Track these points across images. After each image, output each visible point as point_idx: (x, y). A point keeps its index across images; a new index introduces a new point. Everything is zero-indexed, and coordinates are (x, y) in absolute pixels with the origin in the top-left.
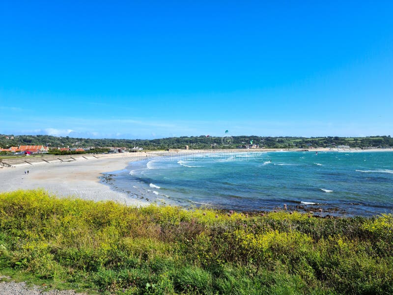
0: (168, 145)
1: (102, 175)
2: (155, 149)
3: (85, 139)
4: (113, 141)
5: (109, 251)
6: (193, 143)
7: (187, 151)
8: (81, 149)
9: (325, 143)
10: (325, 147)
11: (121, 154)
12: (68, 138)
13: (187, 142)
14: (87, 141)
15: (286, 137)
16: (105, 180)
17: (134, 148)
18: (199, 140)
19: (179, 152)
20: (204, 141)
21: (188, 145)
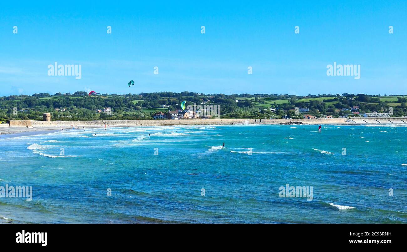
0: (8, 112)
6: (60, 107)
7: (49, 124)
9: (337, 106)
10: (337, 116)
13: (47, 104)
15: (256, 95)
18: (74, 100)
19: (30, 126)
20: (82, 102)
21: (50, 112)
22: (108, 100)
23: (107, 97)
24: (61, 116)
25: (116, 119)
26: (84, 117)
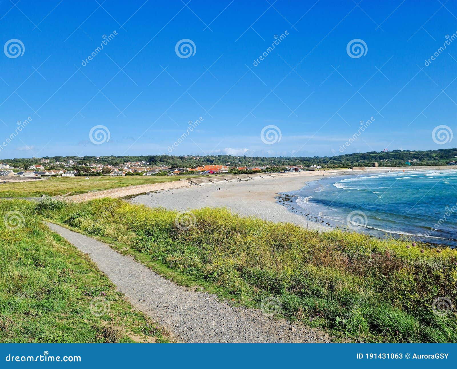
0: (351, 163)
1: (278, 195)
2: (335, 167)
3: (260, 158)
4: (289, 158)
5: (292, 276)
6: (384, 159)
7: (377, 169)
8: (257, 168)
11: (297, 173)
12: (245, 157)
13: (375, 158)
14: (263, 160)
16: (282, 200)
17: (312, 166)
18: (392, 155)
19: (365, 170)
20: (398, 156)
21: (377, 162)
22: (416, 154)
23: (415, 152)
24: (384, 164)
25: (421, 166)
26: (399, 165)
